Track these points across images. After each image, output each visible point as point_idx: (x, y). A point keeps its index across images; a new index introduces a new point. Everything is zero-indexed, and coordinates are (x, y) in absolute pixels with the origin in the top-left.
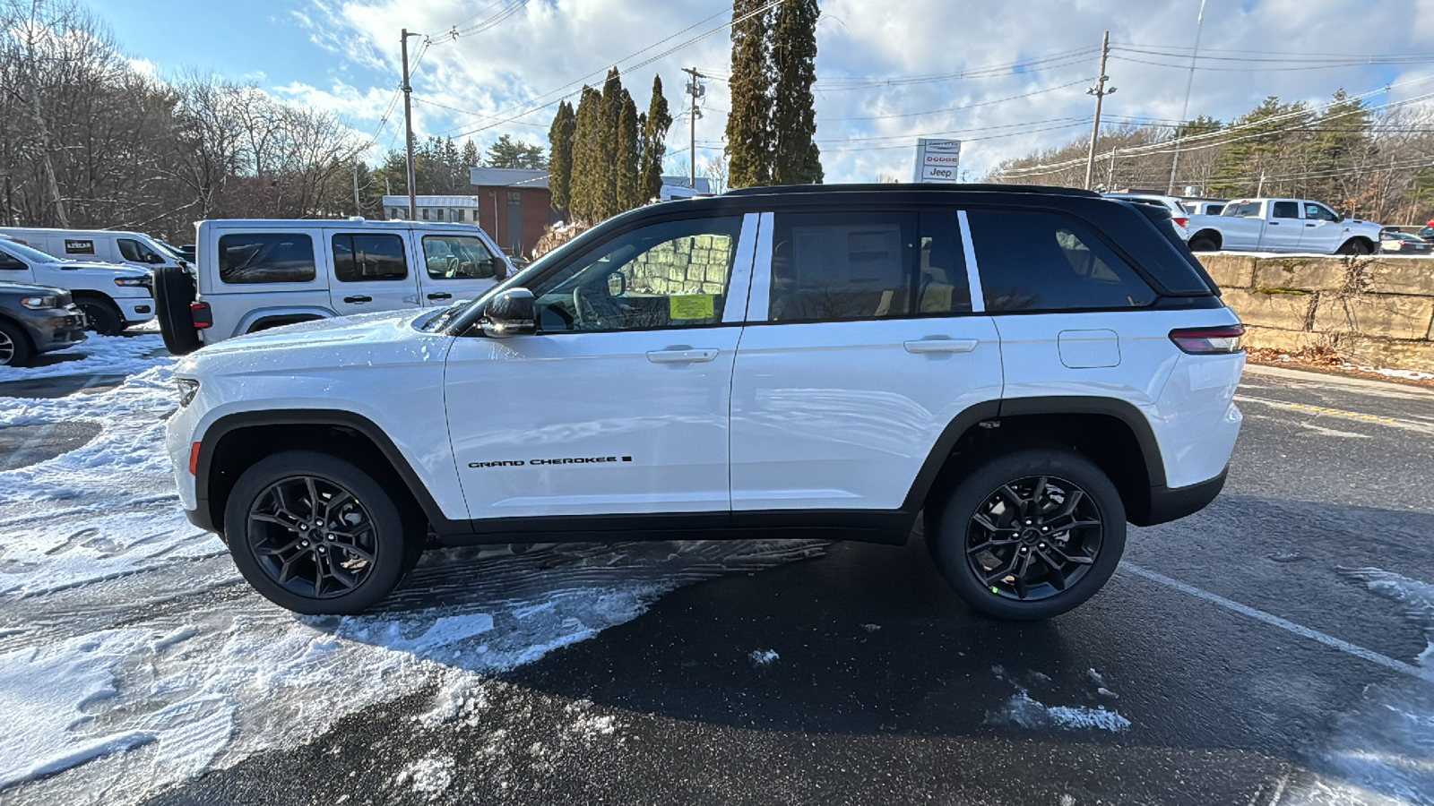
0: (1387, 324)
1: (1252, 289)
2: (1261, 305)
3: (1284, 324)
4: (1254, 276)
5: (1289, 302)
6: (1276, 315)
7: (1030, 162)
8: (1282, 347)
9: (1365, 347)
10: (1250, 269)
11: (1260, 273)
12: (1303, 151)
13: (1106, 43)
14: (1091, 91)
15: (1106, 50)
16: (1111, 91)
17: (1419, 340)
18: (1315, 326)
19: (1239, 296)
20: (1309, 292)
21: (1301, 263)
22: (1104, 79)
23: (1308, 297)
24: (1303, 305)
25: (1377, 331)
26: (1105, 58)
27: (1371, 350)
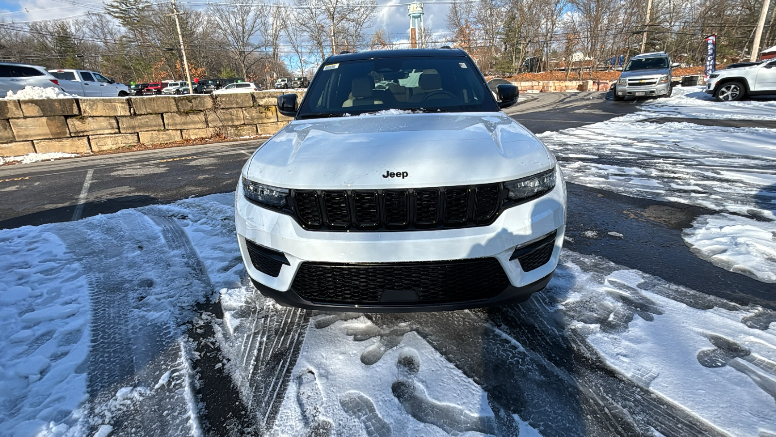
0: (232, 120)
1: (179, 112)
2: (186, 119)
3: (199, 126)
4: (177, 106)
5: (197, 116)
6: (194, 123)
8: (204, 136)
9: (231, 131)
10: (174, 103)
11: (179, 104)
17: (243, 124)
18: (210, 125)
19: (175, 116)
20: (202, 111)
21: (194, 98)
23: (202, 114)
24: (201, 117)
25: (230, 123)
27: (232, 131)
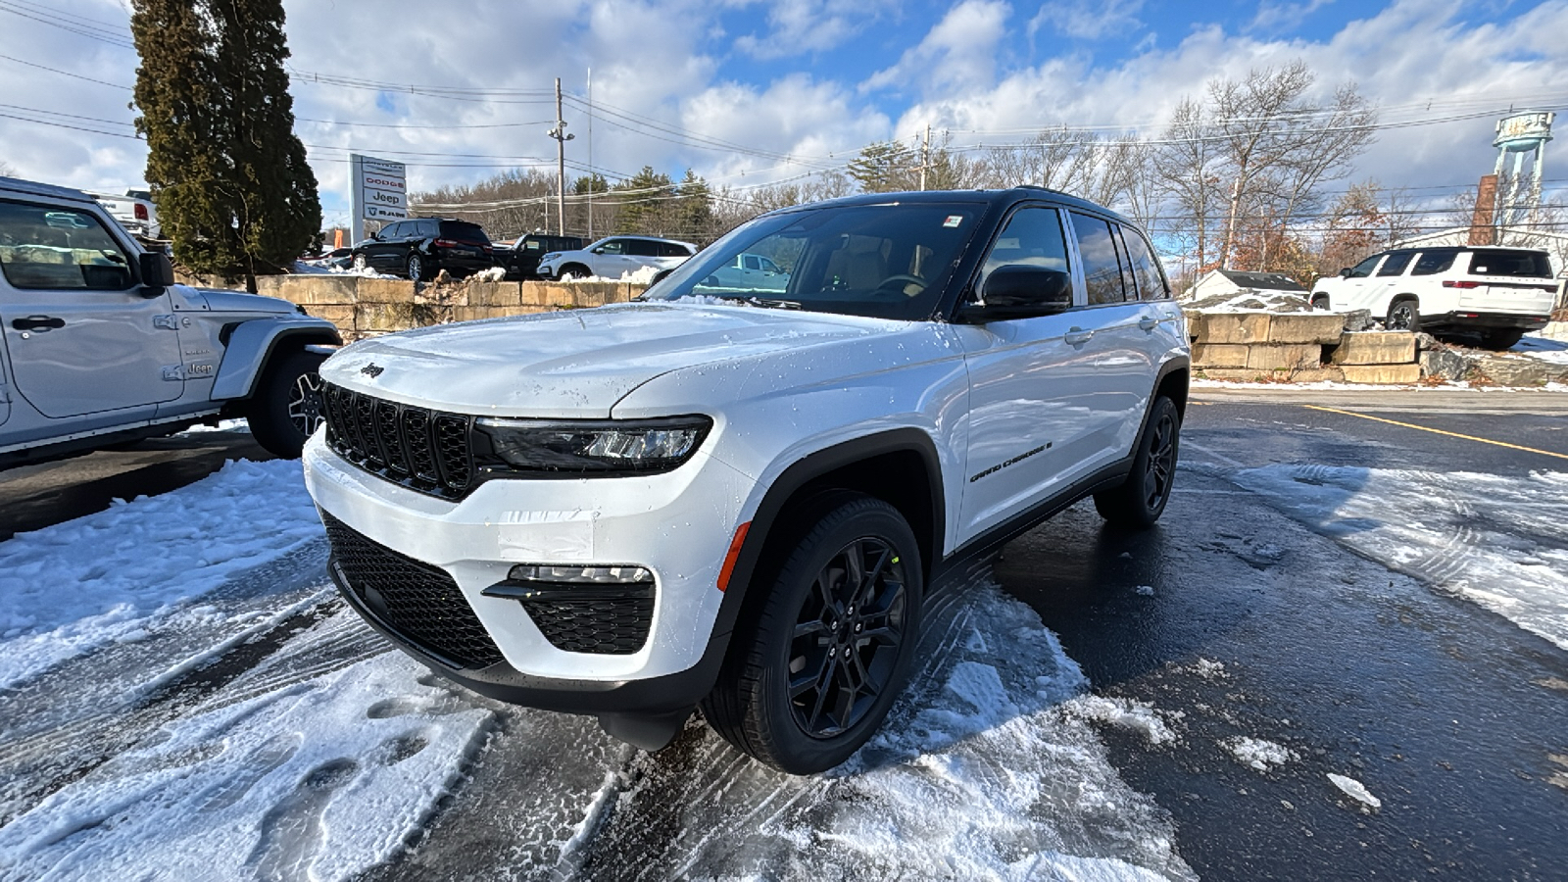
7: (441, 198)
12: (676, 216)
13: (559, 91)
14: (552, 134)
15: (560, 97)
16: (570, 137)
22: (563, 124)
26: (560, 104)
